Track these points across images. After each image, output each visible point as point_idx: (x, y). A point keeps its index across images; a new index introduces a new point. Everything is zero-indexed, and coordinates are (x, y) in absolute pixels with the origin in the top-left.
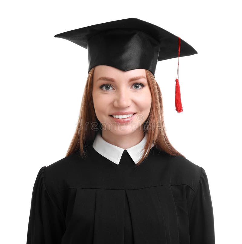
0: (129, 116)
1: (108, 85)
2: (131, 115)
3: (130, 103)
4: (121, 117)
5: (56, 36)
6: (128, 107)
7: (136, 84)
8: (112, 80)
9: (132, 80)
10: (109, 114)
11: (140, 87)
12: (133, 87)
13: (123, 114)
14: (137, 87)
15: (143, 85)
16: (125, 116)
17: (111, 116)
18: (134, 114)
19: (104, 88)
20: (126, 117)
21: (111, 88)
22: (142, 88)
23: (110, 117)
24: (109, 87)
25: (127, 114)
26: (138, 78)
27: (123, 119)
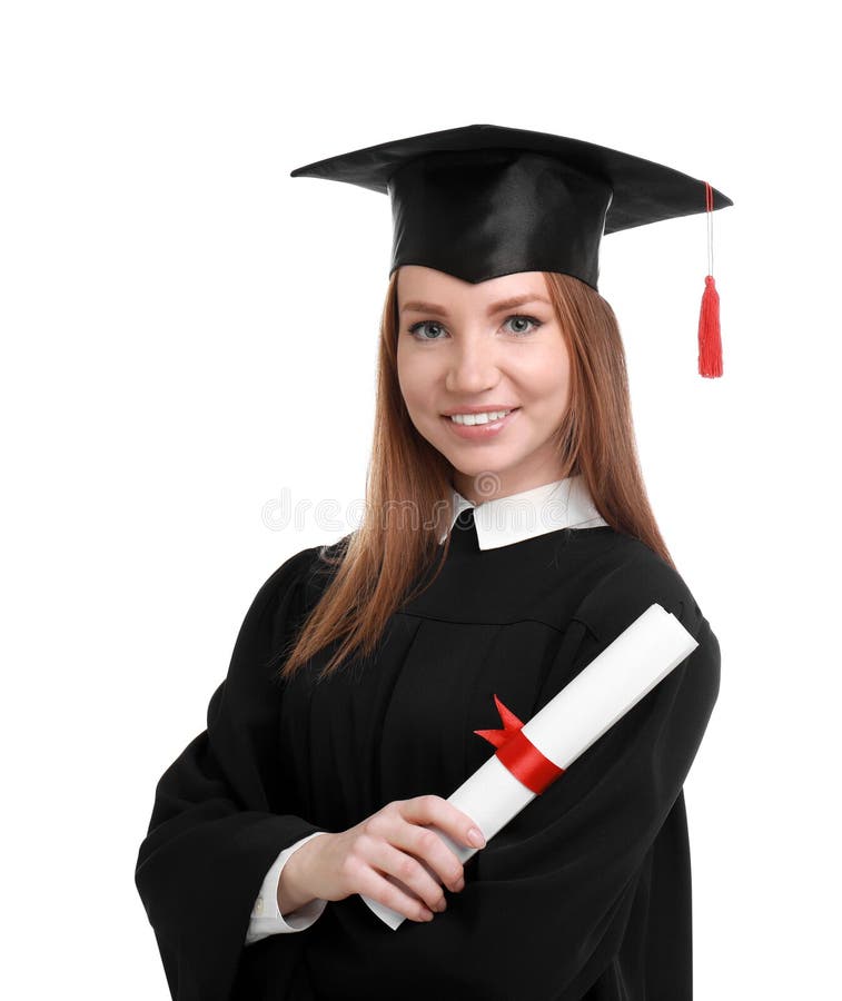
0: (494, 416)
1: (435, 324)
2: (502, 415)
3: (492, 378)
4: (470, 420)
5: (295, 174)
6: (490, 389)
7: (517, 320)
8: (438, 311)
9: (498, 308)
10: (443, 413)
11: (530, 326)
12: (509, 326)
13: (476, 413)
14: (519, 326)
15: (536, 322)
16: (482, 419)
17: (447, 418)
18: (514, 410)
19: (422, 332)
20: (486, 421)
21: (442, 334)
22: (535, 329)
23: (445, 422)
24: (436, 329)
25: (488, 411)
26: (517, 303)
27: (476, 425)
